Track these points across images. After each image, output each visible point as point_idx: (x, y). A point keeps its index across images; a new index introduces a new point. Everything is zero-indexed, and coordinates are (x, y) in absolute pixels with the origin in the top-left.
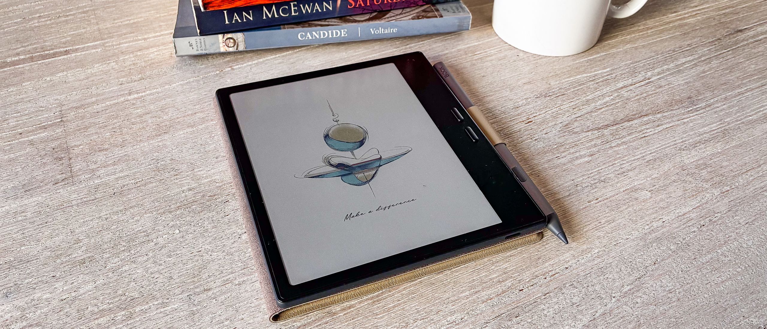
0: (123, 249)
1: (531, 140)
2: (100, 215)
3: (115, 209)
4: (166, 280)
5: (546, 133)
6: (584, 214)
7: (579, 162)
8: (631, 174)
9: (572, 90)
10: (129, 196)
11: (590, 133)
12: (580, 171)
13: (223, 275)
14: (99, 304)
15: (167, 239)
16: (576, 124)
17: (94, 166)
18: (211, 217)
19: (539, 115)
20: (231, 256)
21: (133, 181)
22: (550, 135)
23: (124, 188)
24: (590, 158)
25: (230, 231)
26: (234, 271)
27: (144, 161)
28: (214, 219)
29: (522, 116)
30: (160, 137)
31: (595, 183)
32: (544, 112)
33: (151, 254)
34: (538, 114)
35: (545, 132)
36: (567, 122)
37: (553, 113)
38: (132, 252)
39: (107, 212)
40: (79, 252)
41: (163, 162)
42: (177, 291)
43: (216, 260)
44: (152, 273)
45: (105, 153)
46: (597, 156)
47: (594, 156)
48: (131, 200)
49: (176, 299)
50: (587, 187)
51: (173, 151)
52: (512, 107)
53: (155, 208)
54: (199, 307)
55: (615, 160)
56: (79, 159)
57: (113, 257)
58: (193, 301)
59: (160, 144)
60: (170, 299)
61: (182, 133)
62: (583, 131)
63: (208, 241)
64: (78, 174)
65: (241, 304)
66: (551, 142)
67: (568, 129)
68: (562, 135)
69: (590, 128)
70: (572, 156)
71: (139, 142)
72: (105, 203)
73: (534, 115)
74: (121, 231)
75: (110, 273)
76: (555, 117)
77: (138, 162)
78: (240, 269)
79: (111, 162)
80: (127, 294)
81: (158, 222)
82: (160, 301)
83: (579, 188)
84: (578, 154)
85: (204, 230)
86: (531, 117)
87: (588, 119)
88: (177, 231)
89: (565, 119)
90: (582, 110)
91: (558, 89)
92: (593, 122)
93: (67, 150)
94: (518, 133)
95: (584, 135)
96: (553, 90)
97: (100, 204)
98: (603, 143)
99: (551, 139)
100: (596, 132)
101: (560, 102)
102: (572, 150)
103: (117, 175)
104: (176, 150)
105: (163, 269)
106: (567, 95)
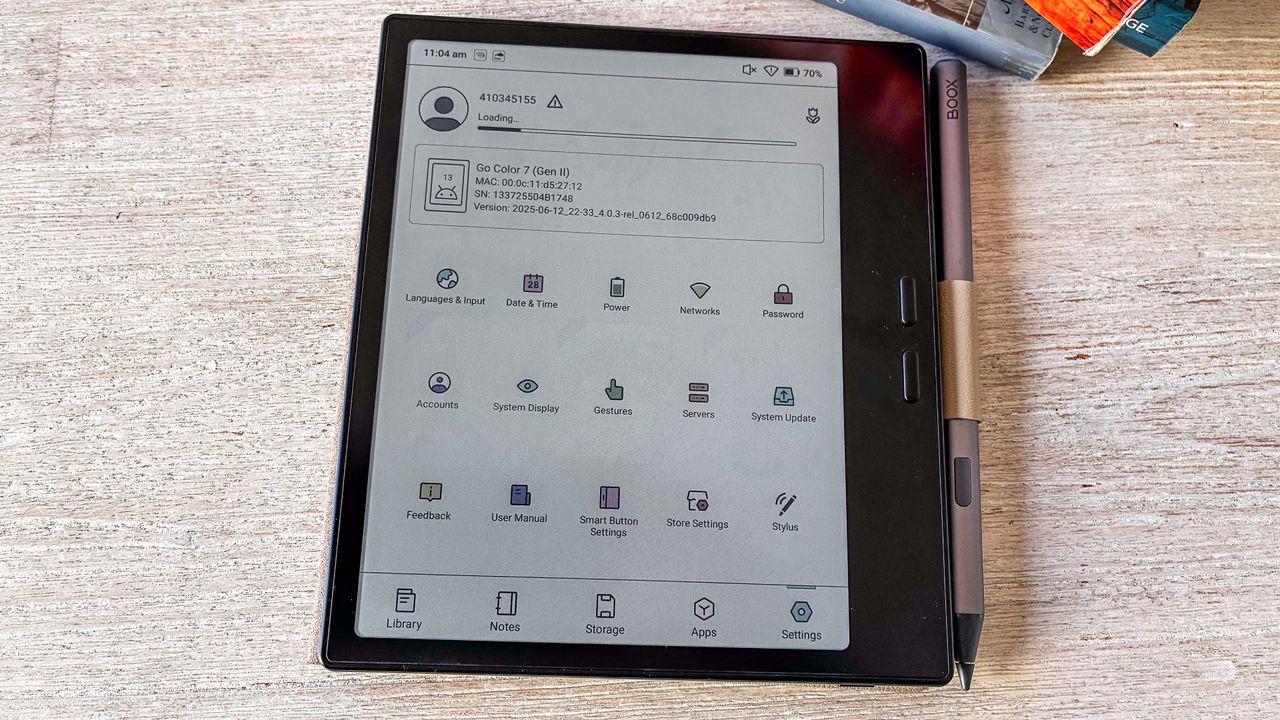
0: (102, 368)
1: (1053, 413)
2: (80, 264)
3: (110, 259)
4: (159, 478)
5: (1100, 407)
6: (1053, 664)
7: (1127, 519)
8: (1228, 601)
9: (1247, 294)
10: (145, 234)
11: (1205, 447)
12: (1114, 546)
13: (266, 510)
14: (31, 483)
15: (187, 377)
16: (1191, 407)
17: (96, 122)
18: (287, 354)
19: (1117, 343)
20: (294, 471)
21: (161, 195)
22: (1107, 415)
23: (140, 209)
24: (1161, 520)
25: (313, 405)
26: (288, 509)
27: (198, 146)
28: (291, 362)
29: (1072, 331)
30: (247, 86)
31: (1130, 595)
32: (1133, 337)
33: (148, 404)
34: (1116, 339)
35: (1099, 400)
36: (1171, 393)
37: (1153, 350)
38: (116, 382)
39: (94, 260)
40: (22, 344)
41: (235, 164)
42: (173, 513)
43: (263, 468)
44: (138, 451)
45: (127, 90)
46: (1180, 520)
47: (1177, 518)
48: (146, 246)
49: (165, 530)
50: (1106, 596)
51: (264, 139)
52: (1065, 295)
53: (186, 286)
54: (200, 566)
55: (1219, 548)
56: (74, 87)
57: (80, 383)
58: (193, 547)
59: (244, 106)
60: (154, 525)
61: (297, 89)
62: (1192, 435)
63: (263, 415)
64: (63, 131)
65: (278, 590)
66: (1095, 437)
67: (1161, 415)
68: (1134, 426)
69: (1218, 432)
70: (1121, 496)
71: (202, 85)
72: (96, 233)
73: (1105, 339)
74: (108, 320)
75: (66, 420)
76: (1150, 366)
77: (185, 143)
78: (300, 509)
79: (131, 122)
80: (84, 480)
81: (181, 326)
82: (137, 523)
83: (1085, 592)
84: (1139, 497)
85: (263, 382)
86: (1094, 341)
87: (1228, 404)
88: (212, 366)
89: (1171, 380)
90: (1231, 369)
91: (1213, 276)
92: (1234, 415)
93: (57, 51)
94: (1035, 380)
95: (1190, 445)
96: (1198, 278)
97: (86, 234)
98: (1222, 489)
99: (1100, 429)
100: (1224, 448)
101: (1191, 325)
102: (1133, 481)
103: (137, 165)
104: (270, 139)
105: (161, 449)
106: (1221, 307)
